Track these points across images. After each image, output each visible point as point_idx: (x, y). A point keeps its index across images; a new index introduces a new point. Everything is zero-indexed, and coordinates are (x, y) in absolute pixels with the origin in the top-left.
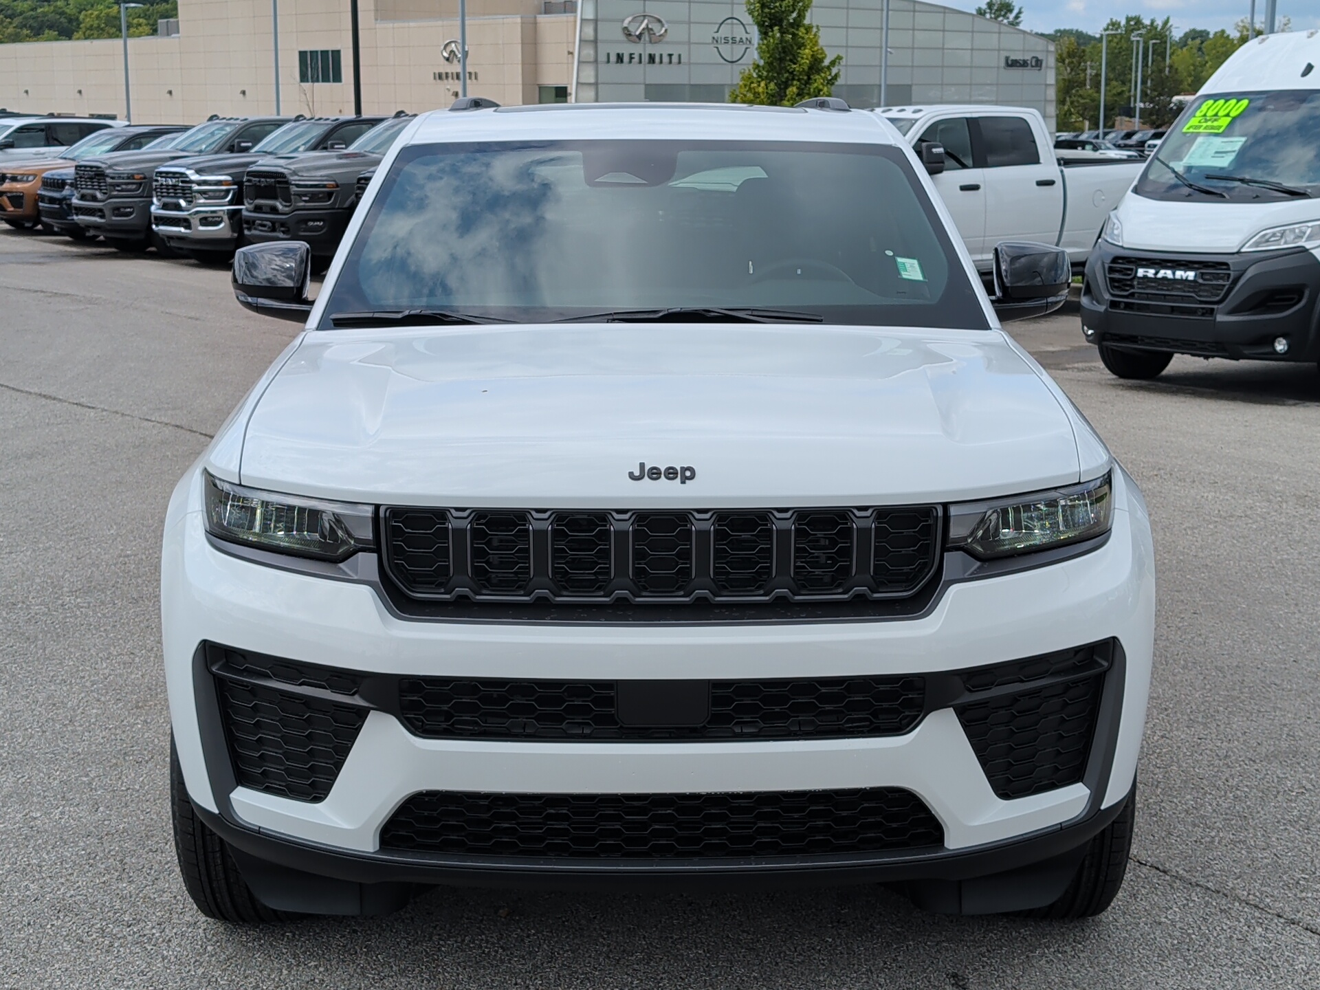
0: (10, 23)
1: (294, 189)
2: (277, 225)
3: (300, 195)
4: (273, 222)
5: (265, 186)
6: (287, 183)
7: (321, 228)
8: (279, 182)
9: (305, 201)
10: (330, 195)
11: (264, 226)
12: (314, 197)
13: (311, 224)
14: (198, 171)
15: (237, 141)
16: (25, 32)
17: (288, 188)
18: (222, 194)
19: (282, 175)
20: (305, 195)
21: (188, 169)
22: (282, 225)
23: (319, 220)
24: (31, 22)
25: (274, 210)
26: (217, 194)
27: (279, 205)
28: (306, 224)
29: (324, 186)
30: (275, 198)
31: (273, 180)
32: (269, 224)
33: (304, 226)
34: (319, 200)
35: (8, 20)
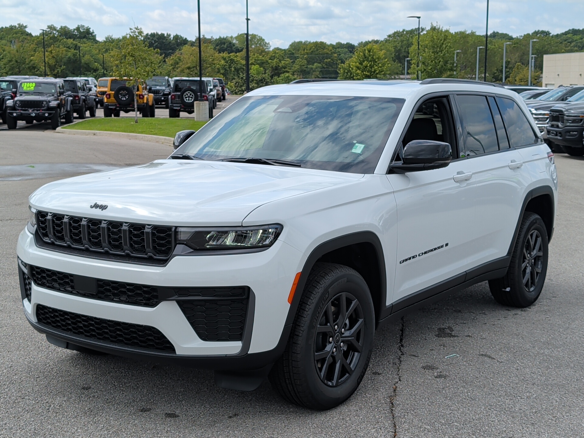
0: (569, 45)
1: (566, 117)
2: (558, 133)
3: (568, 120)
4: (556, 132)
5: (555, 116)
6: (564, 115)
7: (576, 135)
8: (561, 114)
9: (570, 123)
10: (581, 120)
11: (553, 133)
12: (574, 121)
13: (571, 133)
14: (536, 109)
15: (565, 96)
16: (576, 48)
17: (563, 117)
18: (545, 119)
19: (561, 111)
20: (570, 120)
21: (532, 108)
22: (560, 133)
23: (576, 132)
24: (579, 44)
25: (558, 127)
26: (543, 119)
27: (560, 125)
28: (569, 133)
29: (579, 116)
30: (558, 121)
31: (558, 113)
32: (555, 132)
33: (568, 134)
34: (577, 122)
35: (569, 44)
